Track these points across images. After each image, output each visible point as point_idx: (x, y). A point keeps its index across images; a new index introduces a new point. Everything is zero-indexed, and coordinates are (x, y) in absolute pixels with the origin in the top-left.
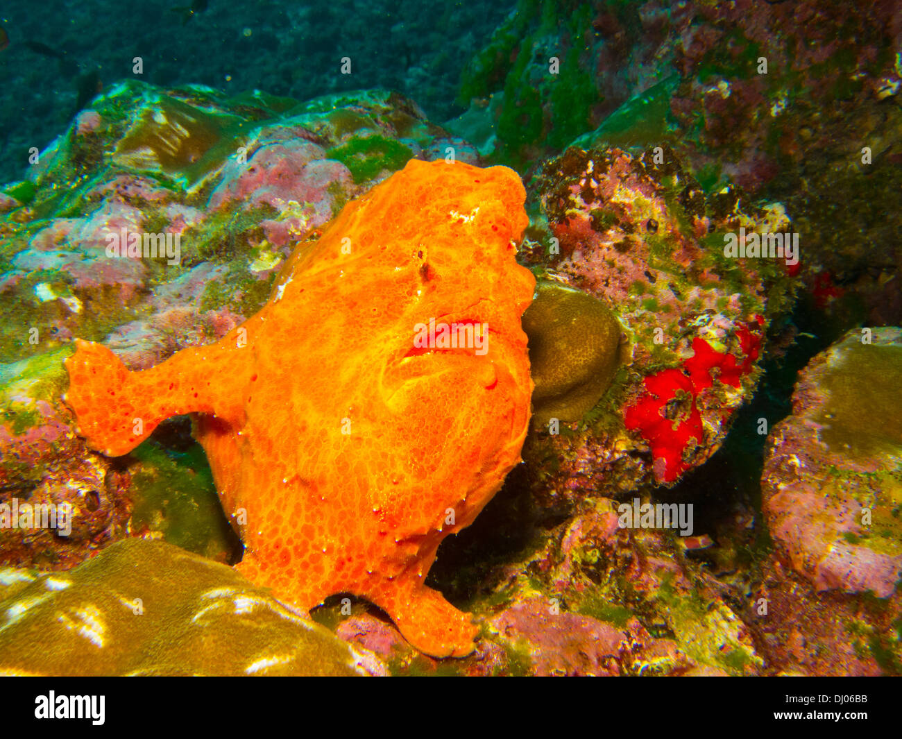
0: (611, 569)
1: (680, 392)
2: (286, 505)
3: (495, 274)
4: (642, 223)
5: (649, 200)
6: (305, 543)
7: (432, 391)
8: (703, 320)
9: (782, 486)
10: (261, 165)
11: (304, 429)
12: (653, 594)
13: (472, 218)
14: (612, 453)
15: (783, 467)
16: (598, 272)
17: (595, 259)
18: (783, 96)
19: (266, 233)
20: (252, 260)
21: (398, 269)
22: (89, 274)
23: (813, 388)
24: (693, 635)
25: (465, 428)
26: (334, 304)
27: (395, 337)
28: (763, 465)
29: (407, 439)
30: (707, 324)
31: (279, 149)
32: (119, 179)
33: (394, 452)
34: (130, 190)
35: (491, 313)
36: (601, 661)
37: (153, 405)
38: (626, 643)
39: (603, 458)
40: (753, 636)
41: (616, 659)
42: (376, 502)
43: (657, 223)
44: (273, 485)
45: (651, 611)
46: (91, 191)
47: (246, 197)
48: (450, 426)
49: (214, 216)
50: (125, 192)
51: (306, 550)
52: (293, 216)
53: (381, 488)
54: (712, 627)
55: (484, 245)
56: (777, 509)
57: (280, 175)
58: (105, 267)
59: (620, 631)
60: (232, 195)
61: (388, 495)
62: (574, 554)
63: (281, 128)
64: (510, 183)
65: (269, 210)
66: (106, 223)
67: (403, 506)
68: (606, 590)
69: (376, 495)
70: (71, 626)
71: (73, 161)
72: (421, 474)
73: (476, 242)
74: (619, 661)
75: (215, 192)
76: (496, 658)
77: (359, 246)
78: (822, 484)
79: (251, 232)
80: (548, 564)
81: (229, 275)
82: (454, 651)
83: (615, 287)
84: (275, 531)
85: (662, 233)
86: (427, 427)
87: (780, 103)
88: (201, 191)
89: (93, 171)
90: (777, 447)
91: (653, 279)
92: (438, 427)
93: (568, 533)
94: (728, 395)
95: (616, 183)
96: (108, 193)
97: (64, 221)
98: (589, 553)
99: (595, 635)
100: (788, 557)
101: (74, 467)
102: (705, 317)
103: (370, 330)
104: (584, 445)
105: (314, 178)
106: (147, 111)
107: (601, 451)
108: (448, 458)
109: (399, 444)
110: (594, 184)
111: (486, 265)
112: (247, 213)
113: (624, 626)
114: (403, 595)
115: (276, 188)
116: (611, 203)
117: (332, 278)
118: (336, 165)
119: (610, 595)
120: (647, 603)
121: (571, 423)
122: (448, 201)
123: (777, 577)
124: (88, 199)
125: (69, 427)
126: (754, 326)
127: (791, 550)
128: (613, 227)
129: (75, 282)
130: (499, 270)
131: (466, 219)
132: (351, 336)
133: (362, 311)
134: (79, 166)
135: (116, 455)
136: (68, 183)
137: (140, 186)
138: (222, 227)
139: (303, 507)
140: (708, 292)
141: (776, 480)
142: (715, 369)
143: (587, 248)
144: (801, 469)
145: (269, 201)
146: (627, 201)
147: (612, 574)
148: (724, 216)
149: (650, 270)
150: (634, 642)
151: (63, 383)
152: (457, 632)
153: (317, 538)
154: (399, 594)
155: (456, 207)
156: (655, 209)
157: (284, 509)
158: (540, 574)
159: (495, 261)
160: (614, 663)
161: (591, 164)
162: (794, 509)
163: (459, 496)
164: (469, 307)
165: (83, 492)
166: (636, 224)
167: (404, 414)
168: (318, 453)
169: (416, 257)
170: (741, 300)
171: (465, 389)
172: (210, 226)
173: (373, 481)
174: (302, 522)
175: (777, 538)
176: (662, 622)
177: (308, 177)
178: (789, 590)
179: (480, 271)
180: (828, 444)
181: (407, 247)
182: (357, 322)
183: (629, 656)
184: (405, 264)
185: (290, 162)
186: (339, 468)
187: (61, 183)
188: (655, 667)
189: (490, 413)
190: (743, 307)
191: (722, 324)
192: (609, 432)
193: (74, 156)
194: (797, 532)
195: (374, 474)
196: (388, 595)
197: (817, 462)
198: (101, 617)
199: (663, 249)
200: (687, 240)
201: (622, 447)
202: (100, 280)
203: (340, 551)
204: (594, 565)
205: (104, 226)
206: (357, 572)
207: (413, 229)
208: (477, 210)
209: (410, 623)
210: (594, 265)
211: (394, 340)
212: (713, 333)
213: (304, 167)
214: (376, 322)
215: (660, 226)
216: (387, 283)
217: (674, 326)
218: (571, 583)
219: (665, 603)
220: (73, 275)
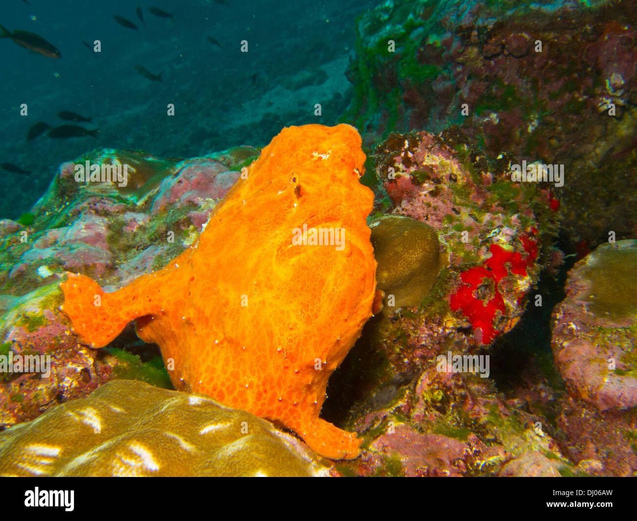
0: (452, 404)
1: (485, 280)
2: (218, 360)
3: (345, 190)
4: (446, 177)
5: (448, 161)
6: (234, 384)
7: (308, 262)
8: (495, 232)
9: (565, 344)
10: (185, 178)
11: (227, 303)
12: (484, 419)
13: (328, 156)
14: (444, 329)
15: (566, 332)
16: (420, 211)
17: (417, 204)
18: (535, 118)
19: (192, 221)
20: (184, 239)
21: (280, 193)
22: (74, 258)
23: (579, 280)
24: (516, 444)
25: (335, 286)
26: (240, 221)
27: (281, 234)
28: (551, 333)
29: (296, 297)
30: (498, 234)
31: (197, 167)
32: (91, 200)
33: (288, 308)
34: (98, 206)
35: (345, 213)
36: (453, 463)
37: (122, 312)
38: (469, 450)
39: (438, 333)
40: (559, 445)
41: (463, 461)
42: (280, 344)
43: (456, 175)
44: (208, 348)
45: (484, 430)
46: (72, 210)
47: (177, 200)
48: (323, 285)
49: (156, 216)
50: (95, 207)
51: (235, 388)
52: (210, 207)
53: (282, 335)
54: (529, 440)
55: (337, 172)
56: (565, 359)
57: (199, 183)
58: (84, 254)
59: (463, 442)
60: (167, 200)
61: (287, 338)
62: (425, 395)
63: (197, 160)
64: (351, 132)
65: (194, 205)
66: (83, 227)
67: (298, 345)
68: (450, 418)
69: (279, 340)
70: (77, 418)
71: (59, 195)
72: (308, 321)
73: (331, 170)
74: (464, 461)
75: (156, 200)
76: (377, 462)
77: (254, 186)
78: (593, 339)
79: (182, 221)
80: (408, 408)
81: (169, 250)
82: (346, 455)
83: (432, 220)
84: (212, 379)
85: (461, 182)
86: (308, 287)
87: (533, 123)
88: (146, 202)
89: (72, 199)
90: (559, 320)
91: (458, 212)
92: (316, 285)
93: (420, 383)
94: (520, 282)
95: (425, 152)
96: (83, 209)
97: (55, 231)
98: (436, 393)
99: (446, 446)
100: (577, 391)
101: (71, 356)
102: (497, 230)
103: (264, 233)
104: (423, 324)
105: (222, 183)
106: (106, 158)
107: (436, 328)
108: (325, 308)
109: (291, 302)
110: (410, 155)
111: (339, 184)
112: (178, 209)
113: (466, 439)
114: (306, 418)
115: (196, 192)
116: (423, 166)
117: (238, 208)
118: (236, 173)
119: (453, 421)
120: (480, 425)
121: (413, 308)
122: (310, 147)
123: (571, 407)
124: (70, 215)
125: (67, 327)
126: (531, 234)
127: (578, 385)
128: (427, 181)
129: (65, 263)
130: (348, 186)
131: (325, 157)
132: (253, 238)
133: (258, 221)
134: (63, 197)
135: (98, 346)
136: (56, 210)
137: (105, 203)
138: (162, 221)
139: (231, 358)
140: (496, 216)
141: (561, 341)
142: (508, 263)
143: (411, 197)
144: (578, 331)
145: (192, 200)
146: (434, 163)
147: (453, 407)
148: (502, 173)
149: (456, 207)
150: (474, 449)
151: (61, 299)
152: (347, 443)
153: (242, 379)
154: (303, 417)
155: (316, 150)
156: (453, 167)
157: (217, 363)
158: (403, 414)
159: (345, 181)
160: (461, 462)
161: (406, 142)
162: (576, 357)
163: (335, 337)
164: (329, 210)
165: (79, 369)
166: (442, 177)
167: (292, 280)
168: (239, 318)
169: (292, 182)
170: (519, 218)
171: (331, 259)
172: (154, 223)
173: (276, 330)
174: (230, 369)
175: (567, 379)
176: (493, 437)
177: (218, 182)
178: (581, 415)
179: (335, 188)
180: (593, 312)
181: (285, 178)
182: (256, 229)
183: (472, 459)
184: (285, 189)
185: (204, 174)
186: (254, 325)
187: (52, 211)
188: (490, 463)
189: (352, 275)
190: (522, 222)
191: (508, 232)
192: (440, 314)
193: (59, 192)
194: (580, 372)
195: (277, 326)
196: (295, 418)
197: (588, 325)
198: (97, 414)
199: (463, 192)
200: (478, 186)
201: (450, 325)
202: (82, 262)
203: (258, 386)
204: (440, 402)
205: (82, 229)
206: (272, 401)
207: (289, 167)
208: (330, 152)
209: (314, 438)
210: (417, 207)
211: (281, 236)
212: (503, 239)
213: (215, 177)
214: (268, 227)
215: (459, 178)
216: (274, 202)
217: (476, 239)
218: (425, 415)
219: (494, 425)
220: (63, 259)
